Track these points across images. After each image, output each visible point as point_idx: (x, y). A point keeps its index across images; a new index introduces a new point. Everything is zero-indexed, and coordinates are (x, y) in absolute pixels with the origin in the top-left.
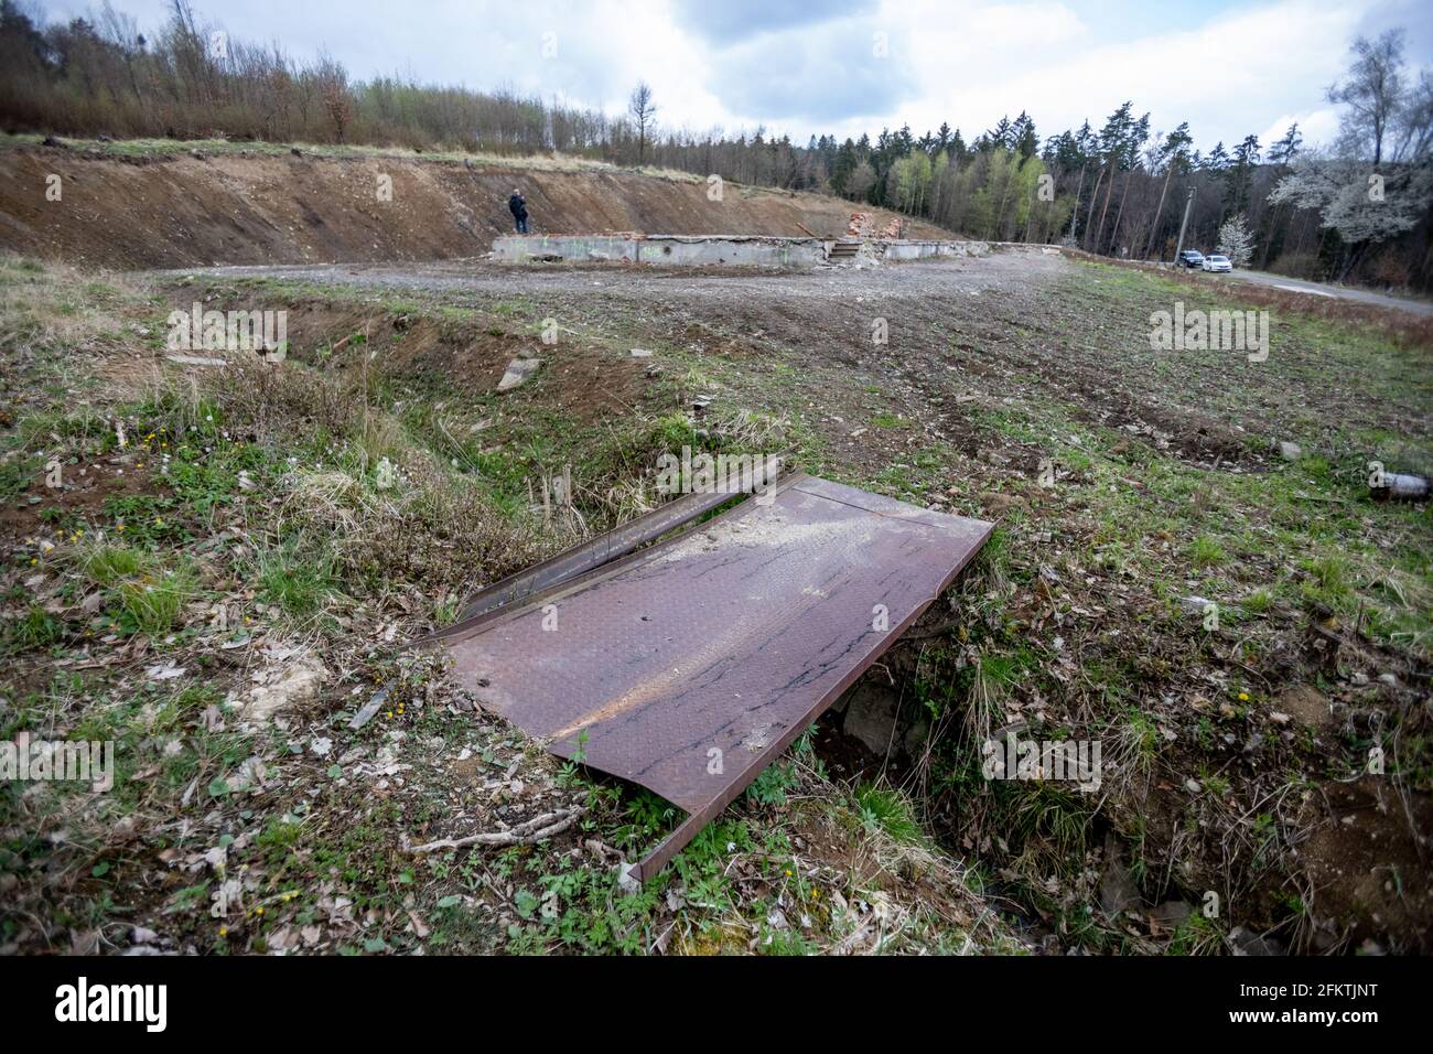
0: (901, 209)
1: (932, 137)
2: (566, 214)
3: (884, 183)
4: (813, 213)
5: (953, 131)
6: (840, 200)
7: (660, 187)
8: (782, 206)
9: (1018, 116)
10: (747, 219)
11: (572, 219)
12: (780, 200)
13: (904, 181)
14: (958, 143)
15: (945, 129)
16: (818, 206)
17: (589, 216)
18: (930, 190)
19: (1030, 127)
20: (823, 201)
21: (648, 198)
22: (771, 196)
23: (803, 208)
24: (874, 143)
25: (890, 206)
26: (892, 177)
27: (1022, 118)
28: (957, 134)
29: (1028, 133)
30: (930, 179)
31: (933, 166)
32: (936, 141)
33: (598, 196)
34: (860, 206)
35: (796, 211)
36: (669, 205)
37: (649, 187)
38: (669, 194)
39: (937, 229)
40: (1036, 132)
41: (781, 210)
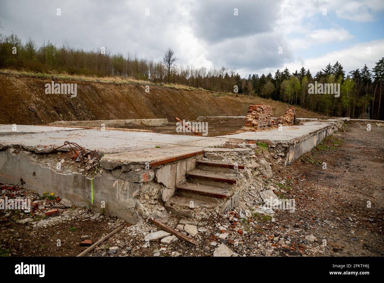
0: (287, 102)
1: (298, 73)
2: (107, 104)
3: (279, 91)
4: (246, 103)
5: (306, 70)
6: (259, 98)
7: (169, 92)
8: (232, 100)
9: (335, 63)
10: (214, 107)
11: (110, 107)
12: (230, 98)
13: (287, 90)
14: (309, 75)
15: (303, 70)
16: (249, 101)
17: (122, 106)
18: (300, 93)
19: (341, 68)
20: (251, 98)
21: (161, 96)
22: (226, 96)
23: (242, 101)
24: (273, 76)
25: (282, 100)
26: (282, 87)
27: (337, 64)
28: (308, 71)
29: (339, 71)
30: (299, 88)
31: (301, 83)
32: (300, 75)
33: (131, 95)
34: (268, 101)
35: (237, 102)
36: (172, 100)
37: (163, 92)
38: (173, 95)
39: (305, 110)
40: (344, 70)
41: (231, 102)
